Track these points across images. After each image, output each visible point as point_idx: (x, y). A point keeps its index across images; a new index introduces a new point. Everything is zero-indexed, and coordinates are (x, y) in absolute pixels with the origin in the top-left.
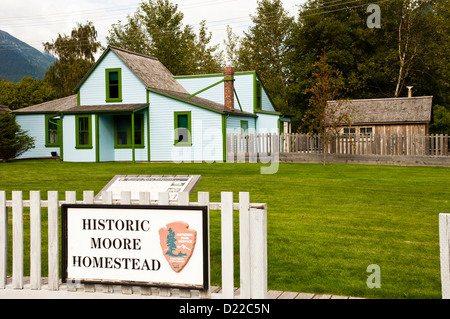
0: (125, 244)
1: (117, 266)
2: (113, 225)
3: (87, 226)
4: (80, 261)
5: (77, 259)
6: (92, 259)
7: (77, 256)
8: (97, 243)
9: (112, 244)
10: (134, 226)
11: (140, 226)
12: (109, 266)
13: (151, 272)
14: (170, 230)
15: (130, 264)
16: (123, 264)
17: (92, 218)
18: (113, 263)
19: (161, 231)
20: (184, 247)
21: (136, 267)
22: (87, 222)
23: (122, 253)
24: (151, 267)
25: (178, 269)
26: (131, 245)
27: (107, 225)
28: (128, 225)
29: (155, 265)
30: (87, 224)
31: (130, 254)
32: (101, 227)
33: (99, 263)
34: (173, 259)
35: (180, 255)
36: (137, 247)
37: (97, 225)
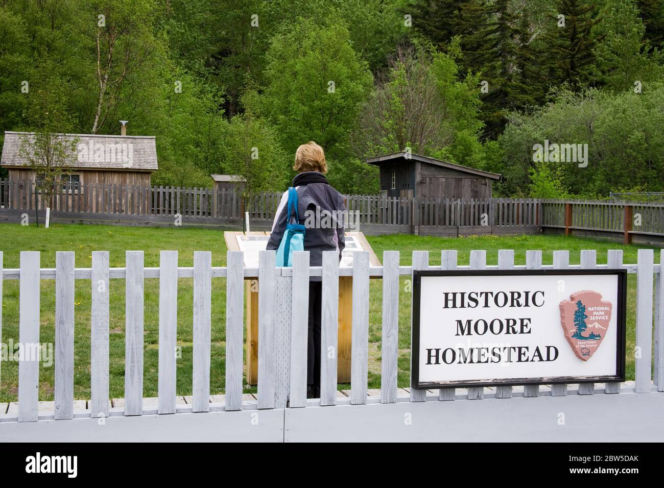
0: (509, 327)
1: (496, 359)
2: (491, 300)
3: (450, 304)
4: (437, 356)
5: (433, 353)
6: (457, 352)
7: (433, 347)
8: (465, 328)
9: (489, 327)
10: (522, 300)
11: (531, 299)
12: (482, 359)
13: (545, 364)
14: (579, 303)
15: (515, 355)
16: (504, 355)
17: (458, 290)
18: (489, 355)
21: (523, 358)
22: (450, 297)
24: (544, 357)
26: (517, 328)
27: (481, 300)
28: (513, 299)
29: (552, 354)
30: (450, 300)
31: (517, 340)
32: (473, 304)
33: (468, 356)
35: (592, 336)
36: (526, 330)
37: (466, 300)
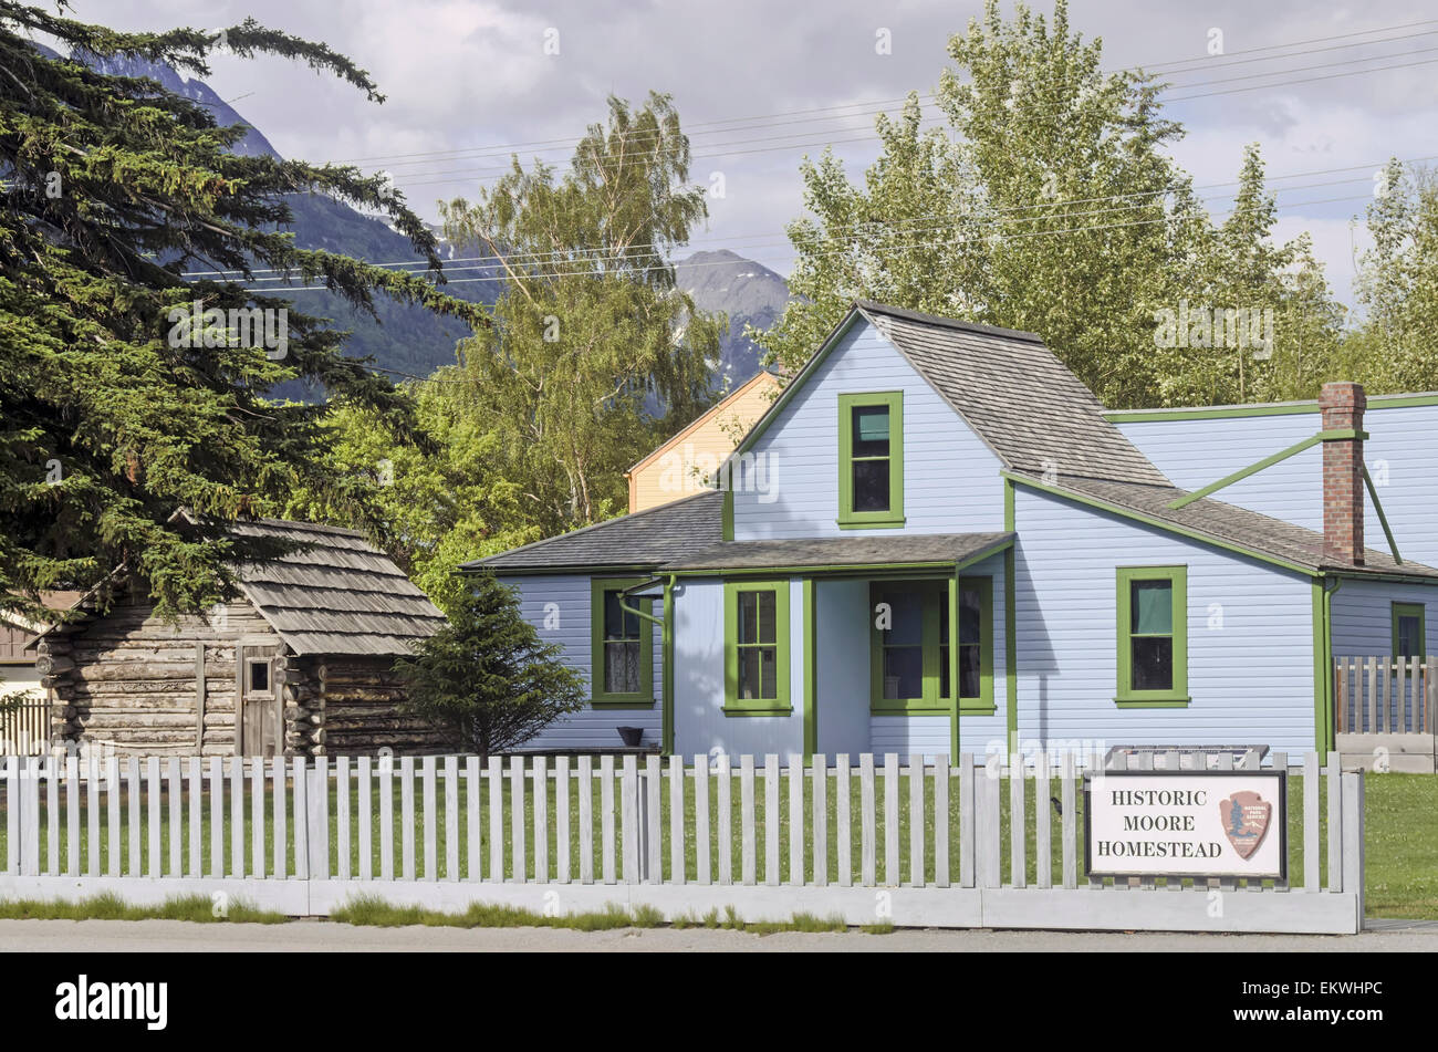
0: (1173, 823)
1: (1161, 853)
2: (1155, 797)
3: (1118, 801)
4: (1108, 848)
5: (1104, 845)
6: (1126, 845)
7: (1104, 840)
8: (1133, 823)
9: (1154, 823)
10: (1185, 799)
11: (1193, 798)
12: (1150, 853)
13: (1208, 859)
14: (1235, 802)
15: (1179, 850)
16: (1169, 850)
17: (1125, 790)
18: (1155, 849)
19: (1223, 804)
20: (1254, 824)
21: (1188, 853)
22: (1118, 795)
23: (1166, 836)
24: (1208, 853)
25: (1248, 854)
26: (1181, 824)
27: (1147, 798)
28: (1176, 798)
29: (1214, 850)
30: (1117, 798)
31: (1180, 836)
32: (1139, 801)
33: (1135, 849)
34: (1239, 841)
35: (1249, 834)
36: (1189, 827)
37: (1133, 798)
